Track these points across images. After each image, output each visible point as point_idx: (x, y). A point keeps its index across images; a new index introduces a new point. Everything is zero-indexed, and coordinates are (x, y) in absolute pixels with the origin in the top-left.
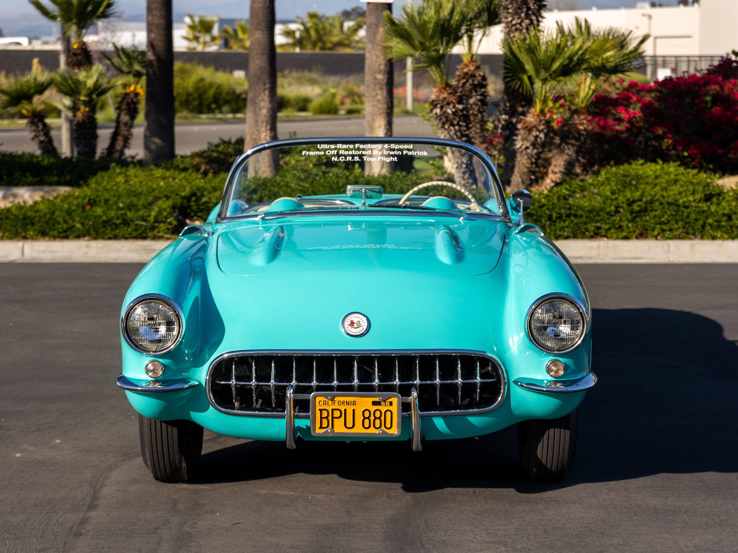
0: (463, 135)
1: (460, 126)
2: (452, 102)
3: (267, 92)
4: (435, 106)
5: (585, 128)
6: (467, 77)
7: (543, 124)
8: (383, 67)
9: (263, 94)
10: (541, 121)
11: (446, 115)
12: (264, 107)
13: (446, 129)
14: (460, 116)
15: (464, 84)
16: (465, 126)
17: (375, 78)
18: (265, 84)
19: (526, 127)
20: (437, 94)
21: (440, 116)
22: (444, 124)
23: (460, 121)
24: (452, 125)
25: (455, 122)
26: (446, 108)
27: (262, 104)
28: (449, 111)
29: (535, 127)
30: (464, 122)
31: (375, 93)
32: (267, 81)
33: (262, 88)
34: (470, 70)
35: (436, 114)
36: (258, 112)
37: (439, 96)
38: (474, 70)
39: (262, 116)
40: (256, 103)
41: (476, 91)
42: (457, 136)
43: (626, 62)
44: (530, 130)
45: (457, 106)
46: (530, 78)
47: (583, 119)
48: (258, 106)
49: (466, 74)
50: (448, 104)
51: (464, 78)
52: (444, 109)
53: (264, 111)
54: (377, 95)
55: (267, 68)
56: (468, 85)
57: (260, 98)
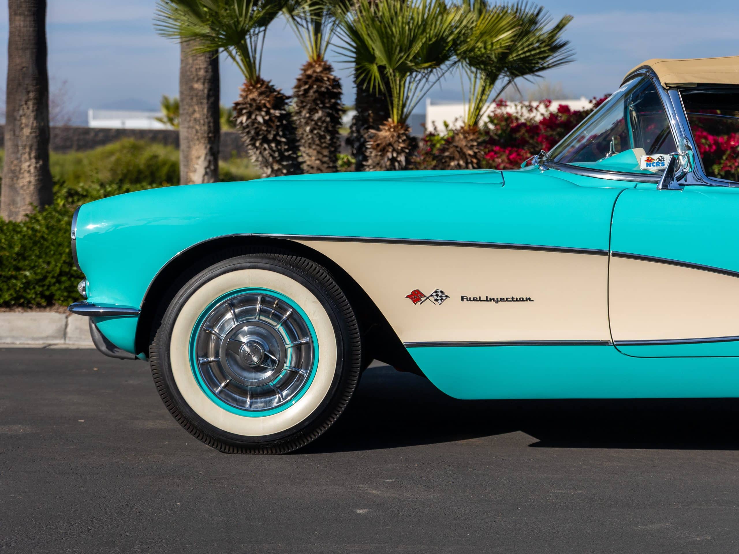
0: (283, 158)
1: (278, 143)
2: (265, 105)
3: (31, 104)
4: (240, 114)
5: (475, 153)
6: (310, 81)
7: (404, 141)
8: (202, 73)
9: (25, 107)
10: (399, 137)
11: (256, 125)
12: (27, 126)
13: (257, 148)
14: (278, 127)
15: (306, 91)
16: (286, 144)
17: (192, 88)
18: (28, 92)
19: (378, 145)
20: (244, 94)
21: (248, 126)
22: (253, 139)
23: (277, 134)
24: (265, 140)
25: (271, 137)
26: (256, 115)
27: (24, 121)
28: (260, 119)
29: (390, 144)
30: (284, 136)
31: (191, 110)
32: (31, 88)
33: (24, 98)
34: (314, 72)
35: (241, 123)
36: (17, 133)
37: (247, 96)
38: (321, 72)
39: (24, 138)
40: (15, 119)
41: (323, 103)
42: (274, 158)
43: (533, 53)
44: (384, 151)
45: (272, 111)
46: (381, 69)
47: (472, 140)
48: (18, 123)
49: (309, 77)
50: (259, 109)
51: (306, 83)
52: (253, 117)
53: (27, 131)
54: (194, 111)
55: (31, 69)
56: (311, 92)
57: (21, 112)
